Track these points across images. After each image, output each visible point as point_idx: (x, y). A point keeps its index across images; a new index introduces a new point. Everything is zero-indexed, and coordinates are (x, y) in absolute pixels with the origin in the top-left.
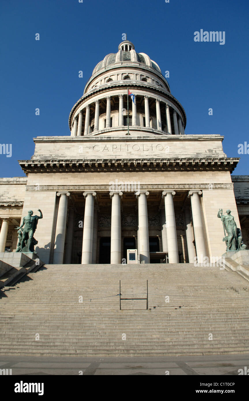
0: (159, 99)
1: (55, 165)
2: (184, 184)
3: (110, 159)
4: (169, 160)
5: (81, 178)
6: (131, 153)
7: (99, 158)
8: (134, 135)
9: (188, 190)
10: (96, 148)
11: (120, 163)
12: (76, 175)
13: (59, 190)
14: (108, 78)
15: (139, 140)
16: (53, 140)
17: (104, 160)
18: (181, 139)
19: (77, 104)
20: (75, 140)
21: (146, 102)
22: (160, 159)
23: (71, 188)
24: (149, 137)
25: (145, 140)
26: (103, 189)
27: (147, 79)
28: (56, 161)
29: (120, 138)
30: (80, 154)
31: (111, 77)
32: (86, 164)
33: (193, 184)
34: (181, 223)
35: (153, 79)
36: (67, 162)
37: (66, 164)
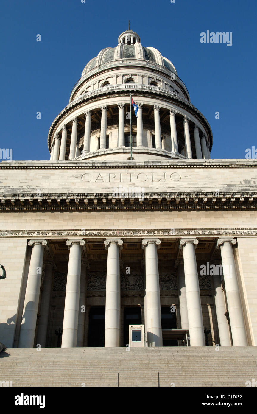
0: (175, 110)
1: (27, 200)
2: (211, 229)
3: (106, 193)
4: (189, 194)
5: (64, 220)
6: (136, 185)
7: (90, 191)
8: (140, 159)
9: (216, 238)
10: (86, 178)
11: (120, 199)
12: (57, 216)
13: (31, 237)
14: (103, 81)
15: (146, 166)
16: (25, 165)
17: (97, 194)
18: (206, 166)
19: (60, 116)
20: (57, 166)
21: (156, 113)
22: (176, 193)
23: (50, 233)
24: (160, 162)
25: (155, 166)
26: (95, 236)
27: (158, 82)
28: (28, 196)
29: (120, 163)
30: (62, 185)
31: (108, 80)
32: (71, 199)
33: (224, 229)
34: (208, 286)
35: (165, 82)
36: (45, 198)
37: (43, 200)
